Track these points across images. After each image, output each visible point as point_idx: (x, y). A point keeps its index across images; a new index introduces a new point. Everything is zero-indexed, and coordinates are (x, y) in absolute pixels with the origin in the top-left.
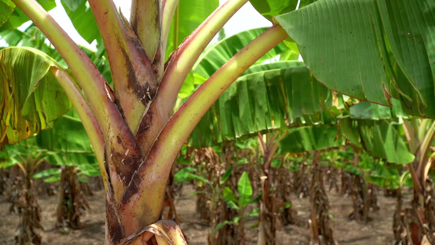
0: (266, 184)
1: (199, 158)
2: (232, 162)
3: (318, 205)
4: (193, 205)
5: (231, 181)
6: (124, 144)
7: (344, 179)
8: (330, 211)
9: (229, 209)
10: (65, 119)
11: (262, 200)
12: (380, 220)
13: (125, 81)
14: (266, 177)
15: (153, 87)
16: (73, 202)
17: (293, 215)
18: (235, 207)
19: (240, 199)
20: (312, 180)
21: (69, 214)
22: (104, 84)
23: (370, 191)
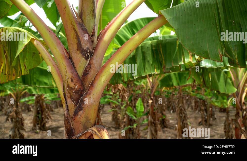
0: (152, 105)
1: (115, 90)
2: (133, 93)
3: (181, 117)
4: (110, 117)
5: (132, 103)
6: (75, 82)
7: (196, 102)
8: (188, 120)
9: (131, 119)
10: (38, 68)
11: (150, 114)
12: (216, 125)
13: (75, 47)
14: (152, 101)
15: (91, 50)
16: (42, 115)
17: (167, 123)
18: (135, 118)
19: (137, 113)
20: (178, 103)
21: (40, 122)
22: (63, 49)
23: (211, 109)
